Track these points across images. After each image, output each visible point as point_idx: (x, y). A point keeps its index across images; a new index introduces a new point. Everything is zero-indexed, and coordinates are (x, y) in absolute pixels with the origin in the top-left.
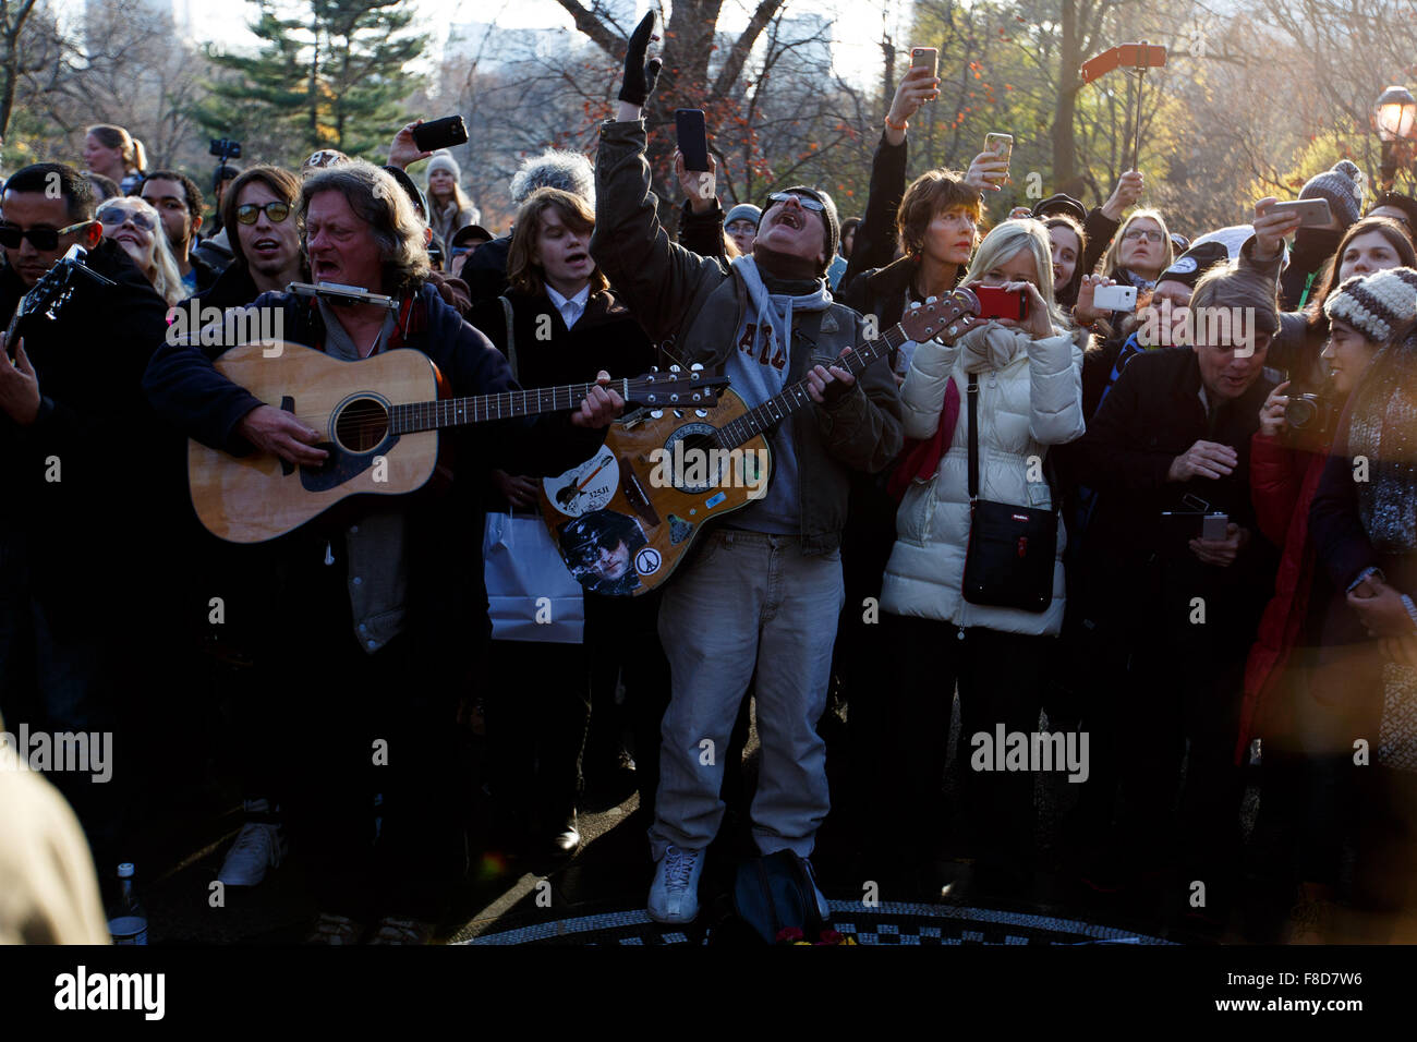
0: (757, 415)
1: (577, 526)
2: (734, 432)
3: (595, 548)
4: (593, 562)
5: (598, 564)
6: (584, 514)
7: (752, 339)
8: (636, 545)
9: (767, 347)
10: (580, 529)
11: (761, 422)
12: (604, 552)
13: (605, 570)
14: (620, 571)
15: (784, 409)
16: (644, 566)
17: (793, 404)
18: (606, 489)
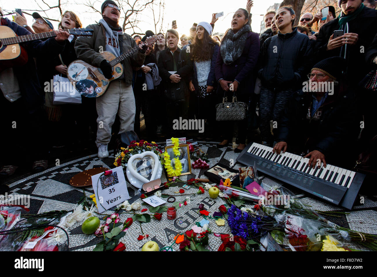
0: (118, 59)
1: (79, 83)
2: (114, 62)
3: (85, 88)
4: (85, 91)
5: (86, 91)
6: (81, 80)
7: (111, 41)
8: (95, 87)
9: (114, 43)
10: (80, 84)
11: (119, 60)
12: (87, 88)
13: (89, 92)
14: (92, 92)
15: (124, 57)
16: (98, 91)
17: (126, 57)
18: (85, 75)
